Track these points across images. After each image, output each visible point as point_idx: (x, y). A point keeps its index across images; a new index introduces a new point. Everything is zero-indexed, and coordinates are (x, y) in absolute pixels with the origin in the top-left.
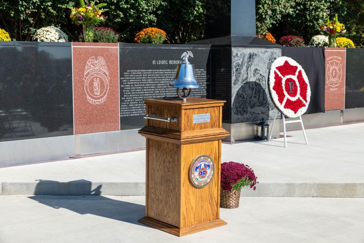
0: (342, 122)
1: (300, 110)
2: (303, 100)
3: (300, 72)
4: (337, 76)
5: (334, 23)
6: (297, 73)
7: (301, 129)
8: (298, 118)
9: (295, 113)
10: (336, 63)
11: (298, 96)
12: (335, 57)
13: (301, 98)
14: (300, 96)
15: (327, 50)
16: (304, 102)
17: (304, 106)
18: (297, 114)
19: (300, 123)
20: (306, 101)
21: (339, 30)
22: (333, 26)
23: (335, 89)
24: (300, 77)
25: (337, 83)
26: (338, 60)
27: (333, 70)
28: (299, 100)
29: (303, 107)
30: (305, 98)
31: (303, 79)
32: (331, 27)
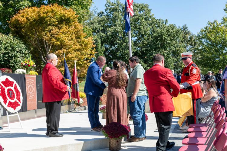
0: (36, 117)
1: (17, 108)
2: (18, 102)
3: (15, 85)
4: (32, 91)
5: (29, 61)
6: (14, 86)
7: (18, 121)
8: (16, 113)
9: (15, 109)
10: (31, 83)
11: (15, 99)
12: (31, 80)
14: (16, 100)
15: (26, 76)
16: (19, 103)
17: (19, 105)
18: (15, 110)
19: (17, 116)
20: (20, 102)
21: (32, 64)
22: (29, 62)
23: (31, 98)
24: (15, 88)
25: (32, 95)
26: (33, 82)
27: (30, 87)
28: (16, 102)
29: (19, 106)
30: (19, 101)
31: (17, 89)
32: (28, 63)
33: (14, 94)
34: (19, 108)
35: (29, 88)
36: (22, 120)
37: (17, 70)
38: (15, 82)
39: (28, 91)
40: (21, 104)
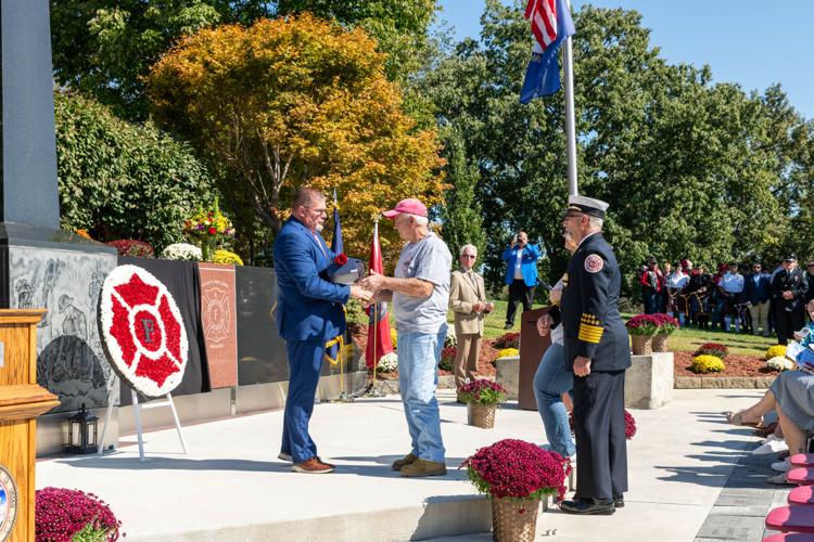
0: (234, 412)
1: (169, 379)
2: (173, 359)
3: (164, 298)
4: (222, 321)
5: (212, 214)
6: (158, 302)
7: (171, 424)
8: (164, 397)
9: (160, 385)
10: (218, 293)
11: (163, 349)
12: (216, 282)
13: (170, 355)
14: (166, 350)
15: (202, 268)
16: (177, 362)
17: (177, 370)
18: (162, 388)
19: (169, 407)
20: (180, 361)
21: (222, 228)
22: (210, 220)
23: (218, 346)
24: (164, 309)
25: (221, 335)
26: (223, 288)
27: (213, 308)
28: (164, 358)
29: (174, 374)
30: (177, 354)
31: (171, 313)
32: (207, 223)
33: (160, 330)
34: (174, 380)
35: (209, 310)
36: (186, 422)
37: (171, 248)
38: (163, 290)
39: (206, 321)
40: (182, 367)
